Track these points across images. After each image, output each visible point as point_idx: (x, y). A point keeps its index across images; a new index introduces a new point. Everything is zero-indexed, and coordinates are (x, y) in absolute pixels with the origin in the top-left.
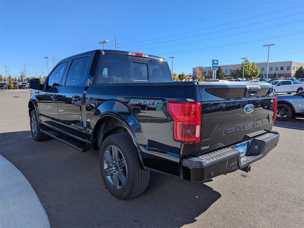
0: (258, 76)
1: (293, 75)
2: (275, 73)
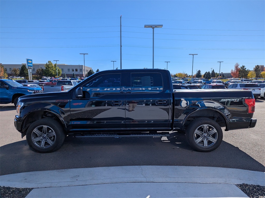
0: (61, 75)
1: (84, 76)
2: (74, 73)
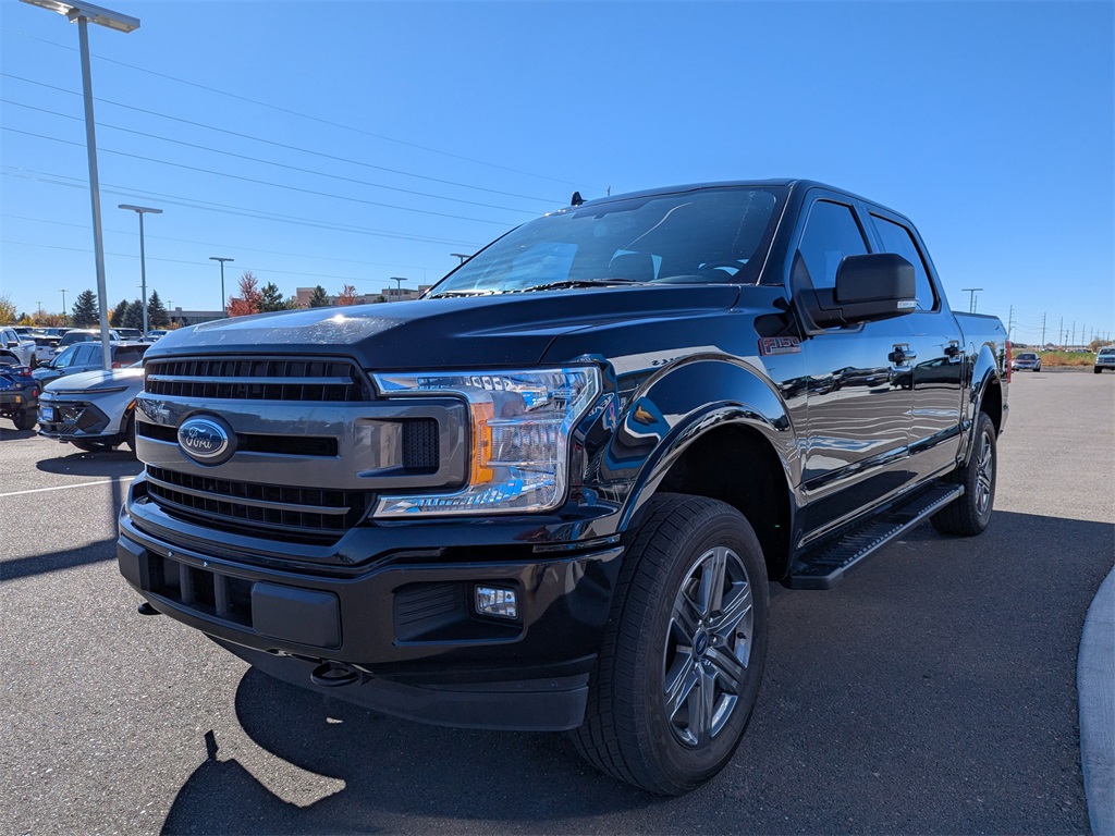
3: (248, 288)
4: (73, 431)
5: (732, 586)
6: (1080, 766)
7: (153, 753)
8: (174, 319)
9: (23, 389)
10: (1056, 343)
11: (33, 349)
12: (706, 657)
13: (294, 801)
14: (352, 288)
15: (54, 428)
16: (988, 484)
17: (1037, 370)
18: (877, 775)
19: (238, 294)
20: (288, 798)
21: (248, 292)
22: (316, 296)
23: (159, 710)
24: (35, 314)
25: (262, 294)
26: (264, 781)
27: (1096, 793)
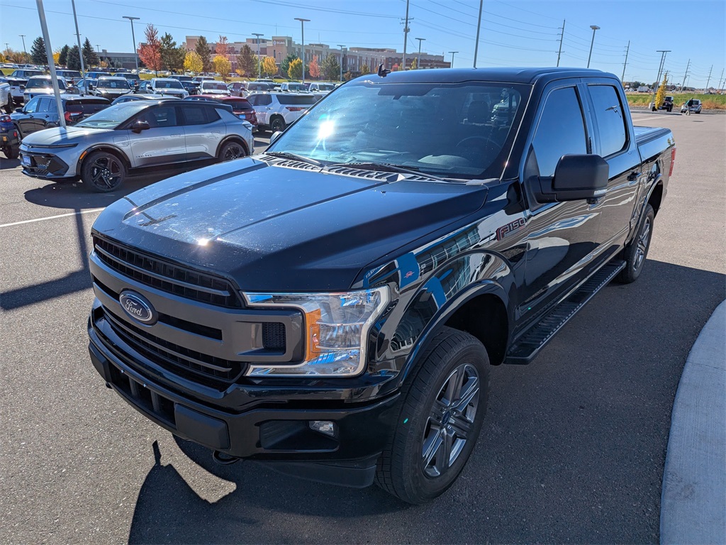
3: (151, 36)
4: (46, 173)
5: (468, 379)
6: (662, 482)
7: (123, 458)
8: (102, 59)
9: (7, 131)
10: (716, 87)
11: (9, 89)
12: (449, 423)
13: (207, 499)
14: (225, 38)
15: (32, 170)
16: (644, 249)
17: (698, 112)
18: (543, 485)
19: (145, 40)
20: (203, 497)
21: (152, 40)
22: (200, 44)
23: (124, 423)
24: (5, 52)
25: (162, 42)
26: (189, 482)
27: (667, 503)
